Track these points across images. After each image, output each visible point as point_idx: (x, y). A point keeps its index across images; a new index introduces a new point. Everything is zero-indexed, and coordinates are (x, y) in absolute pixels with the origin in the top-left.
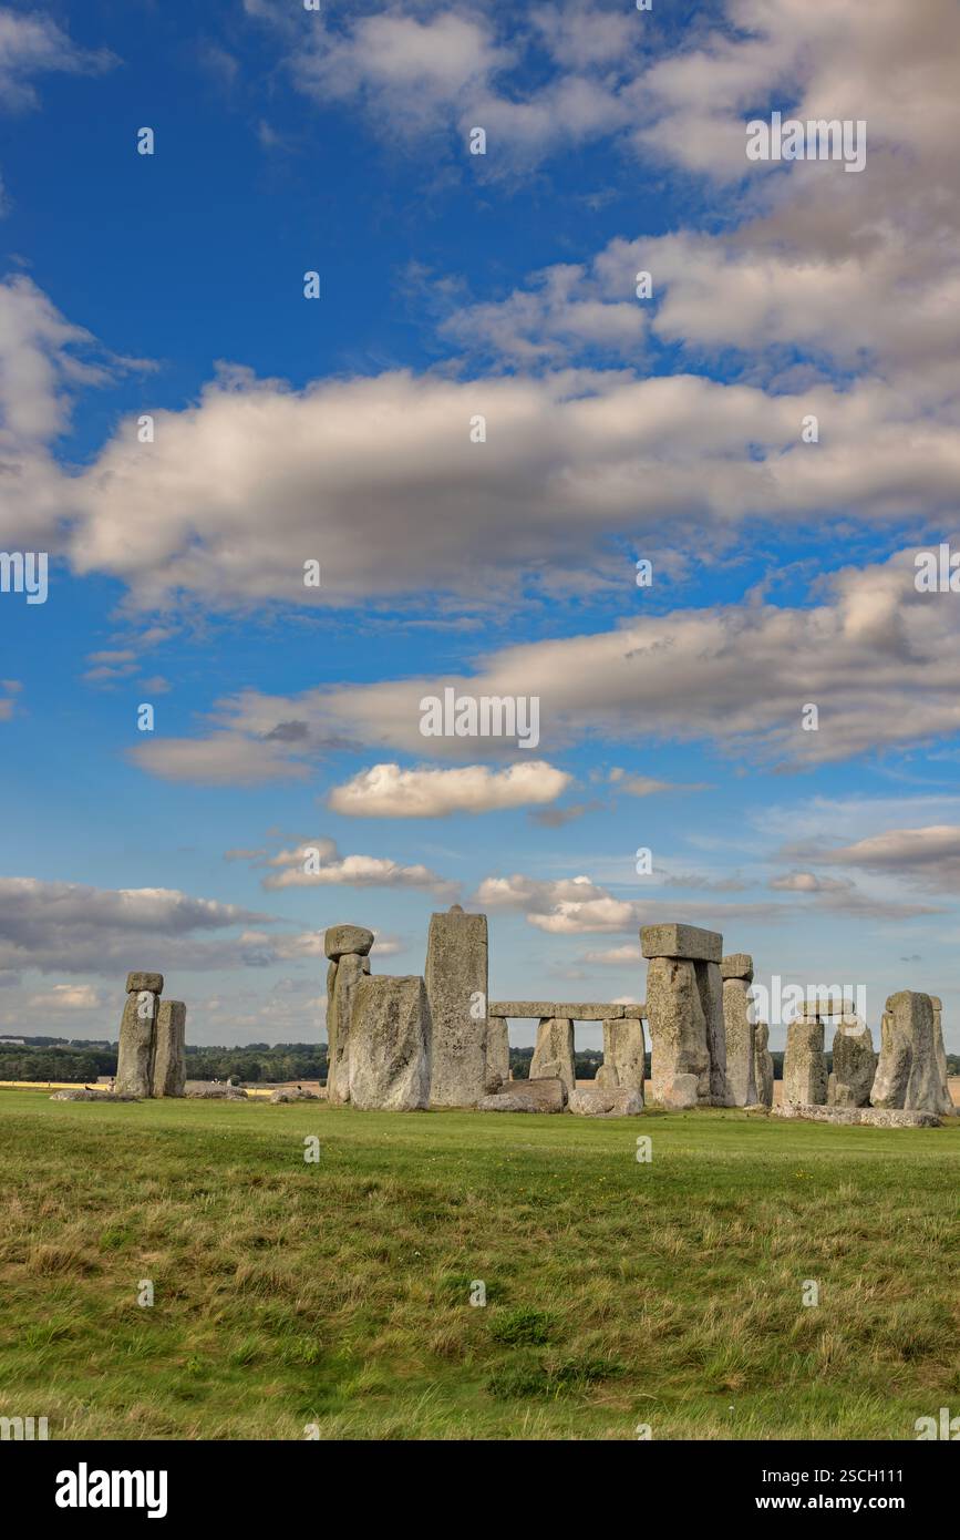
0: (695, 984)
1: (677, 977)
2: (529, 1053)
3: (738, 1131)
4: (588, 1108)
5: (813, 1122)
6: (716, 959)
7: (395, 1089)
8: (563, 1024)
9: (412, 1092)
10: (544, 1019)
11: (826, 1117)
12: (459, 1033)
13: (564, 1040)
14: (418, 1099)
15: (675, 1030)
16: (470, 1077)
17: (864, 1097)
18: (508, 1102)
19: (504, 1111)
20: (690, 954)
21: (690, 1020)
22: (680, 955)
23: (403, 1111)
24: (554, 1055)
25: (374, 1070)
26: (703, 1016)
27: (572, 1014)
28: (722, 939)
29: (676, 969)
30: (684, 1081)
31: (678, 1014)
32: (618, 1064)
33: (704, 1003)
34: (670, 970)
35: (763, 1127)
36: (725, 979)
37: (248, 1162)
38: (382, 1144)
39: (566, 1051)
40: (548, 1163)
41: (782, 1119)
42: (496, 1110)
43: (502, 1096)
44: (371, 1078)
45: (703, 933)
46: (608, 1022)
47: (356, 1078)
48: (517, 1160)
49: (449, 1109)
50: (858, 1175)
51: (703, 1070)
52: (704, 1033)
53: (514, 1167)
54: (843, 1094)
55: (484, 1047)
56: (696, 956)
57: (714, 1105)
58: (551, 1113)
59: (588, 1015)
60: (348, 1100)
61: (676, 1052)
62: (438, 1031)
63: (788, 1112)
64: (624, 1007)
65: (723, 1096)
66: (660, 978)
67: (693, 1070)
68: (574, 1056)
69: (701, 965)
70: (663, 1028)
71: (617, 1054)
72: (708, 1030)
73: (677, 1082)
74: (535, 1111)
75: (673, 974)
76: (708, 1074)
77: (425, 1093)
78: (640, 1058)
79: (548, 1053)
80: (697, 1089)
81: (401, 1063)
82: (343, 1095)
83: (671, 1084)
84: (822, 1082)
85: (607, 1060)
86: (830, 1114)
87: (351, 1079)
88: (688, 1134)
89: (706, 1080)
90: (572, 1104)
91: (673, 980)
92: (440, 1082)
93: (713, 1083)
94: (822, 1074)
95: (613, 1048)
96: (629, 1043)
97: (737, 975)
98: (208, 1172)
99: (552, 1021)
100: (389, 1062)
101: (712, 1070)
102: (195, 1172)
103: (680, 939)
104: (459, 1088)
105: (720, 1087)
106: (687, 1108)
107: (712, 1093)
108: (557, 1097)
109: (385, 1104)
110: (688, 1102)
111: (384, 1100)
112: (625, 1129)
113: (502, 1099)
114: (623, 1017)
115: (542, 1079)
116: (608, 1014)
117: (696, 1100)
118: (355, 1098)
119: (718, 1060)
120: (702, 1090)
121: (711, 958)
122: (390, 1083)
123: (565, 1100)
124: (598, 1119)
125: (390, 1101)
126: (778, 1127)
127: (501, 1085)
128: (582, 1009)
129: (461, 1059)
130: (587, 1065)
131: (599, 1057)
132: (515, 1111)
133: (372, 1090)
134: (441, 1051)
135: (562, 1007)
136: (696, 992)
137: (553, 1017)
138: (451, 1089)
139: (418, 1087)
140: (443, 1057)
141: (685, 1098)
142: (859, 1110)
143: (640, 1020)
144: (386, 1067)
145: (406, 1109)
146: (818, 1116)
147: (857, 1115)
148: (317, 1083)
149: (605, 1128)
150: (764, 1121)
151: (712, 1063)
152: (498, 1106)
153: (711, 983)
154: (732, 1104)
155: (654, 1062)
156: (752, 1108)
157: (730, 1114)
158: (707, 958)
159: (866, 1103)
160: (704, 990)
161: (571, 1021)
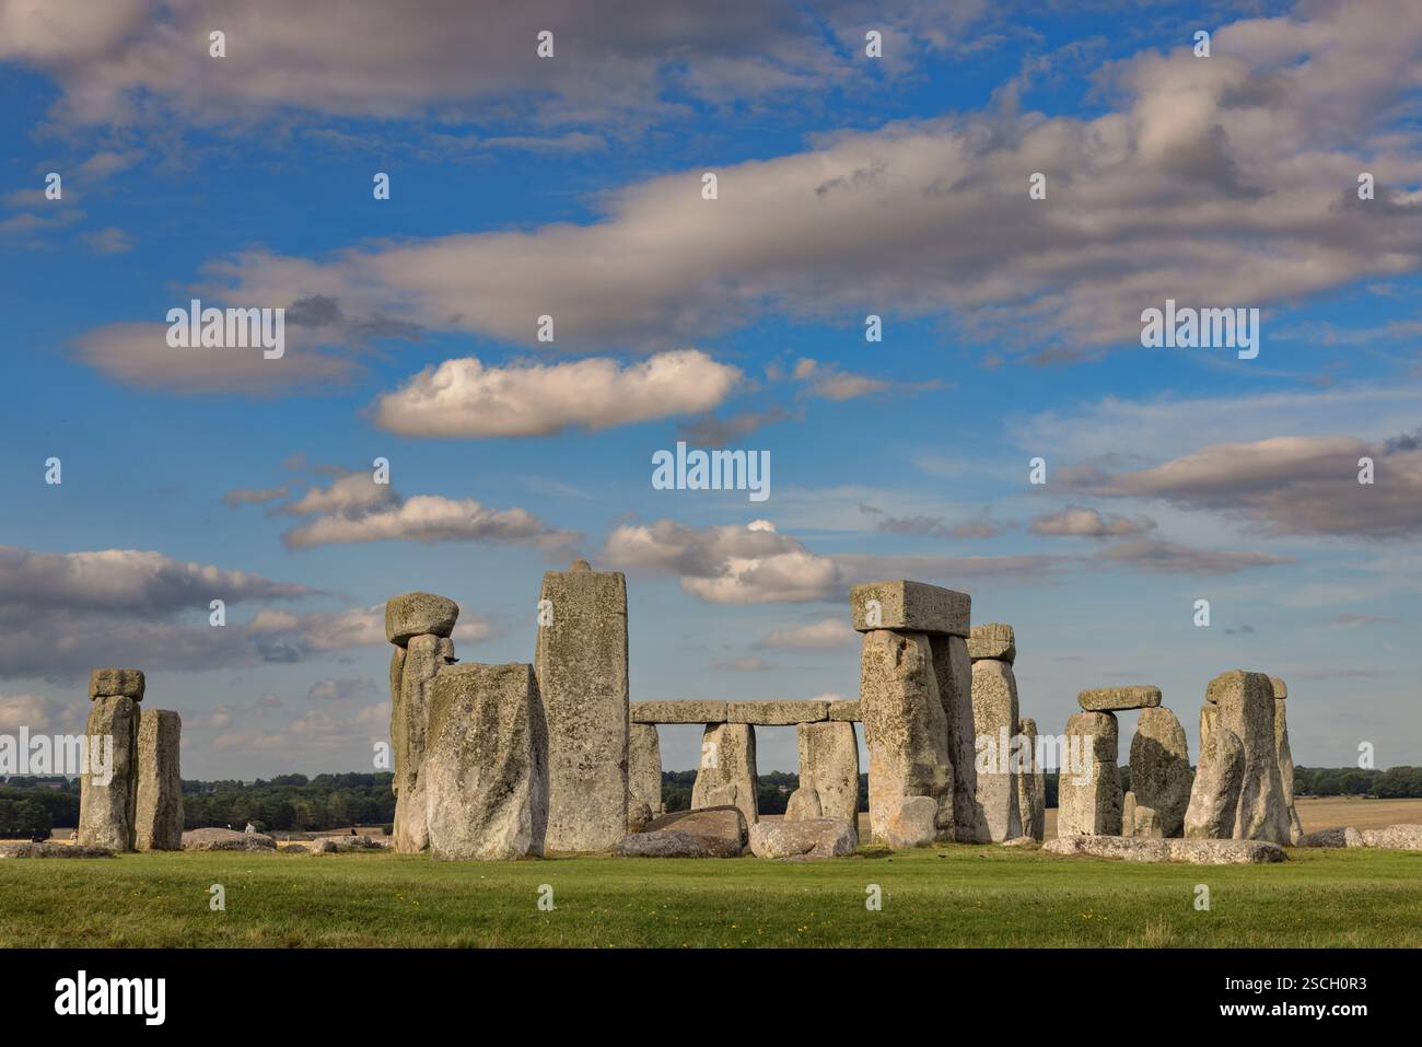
0: (931, 669)
1: (904, 658)
2: (688, 779)
3: (994, 875)
4: (778, 849)
5: (1103, 859)
6: (961, 631)
7: (494, 829)
8: (738, 732)
9: (521, 831)
10: (712, 726)
11: (1121, 852)
12: (588, 746)
13: (741, 754)
14: (529, 842)
15: (902, 734)
16: (605, 809)
17: (1175, 825)
18: (661, 843)
19: (655, 856)
20: (923, 625)
21: (923, 719)
22: (909, 625)
23: (508, 859)
24: (727, 776)
25: (464, 801)
26: (942, 714)
27: (754, 717)
28: (969, 601)
29: (903, 646)
30: (916, 806)
31: (907, 711)
32: (821, 787)
33: (944, 695)
34: (895, 648)
35: (1030, 867)
36: (974, 660)
37: (280, 919)
38: (477, 890)
39: (744, 769)
40: (724, 910)
41: (1057, 857)
42: (642, 855)
43: (652, 834)
44: (460, 813)
45: (940, 592)
46: (805, 727)
47: (437, 813)
48: (678, 906)
49: (574, 856)
50: (1172, 914)
51: (943, 791)
52: (944, 738)
53: (673, 917)
54: (1144, 820)
55: (624, 766)
56: (933, 628)
57: (960, 840)
58: (723, 857)
59: (775, 718)
60: (427, 847)
61: (904, 765)
62: (557, 744)
63: (1066, 847)
64: (829, 705)
65: (972, 827)
66: (880, 659)
67: (927, 790)
68: (755, 779)
69: (939, 641)
70: (885, 732)
71: (818, 772)
72: (950, 734)
73: (906, 808)
74: (701, 855)
75: (899, 654)
76: (950, 796)
77: (539, 830)
78: (852, 778)
79: (719, 775)
80: (936, 817)
81: (505, 789)
82: (419, 840)
83: (896, 810)
84: (1115, 805)
85: (804, 782)
86: (1126, 848)
87: (430, 816)
88: (923, 879)
89: (949, 804)
90: (754, 844)
91: (899, 662)
92: (560, 818)
93: (957, 809)
94: (1115, 794)
95: (812, 764)
96: (836, 756)
97: (992, 653)
98: (220, 935)
99: (722, 727)
100: (486, 789)
101: (957, 791)
102: (201, 935)
103: (908, 603)
104: (588, 826)
105: (967, 814)
106: (920, 845)
107: (957, 823)
108: (732, 834)
109: (481, 851)
110: (922, 836)
111: (480, 845)
112: (833, 875)
113: (656, 839)
114: (827, 719)
115: (710, 809)
116: (803, 716)
117: (934, 834)
118: (436, 844)
119: (964, 776)
120: (942, 819)
121: (954, 630)
122: (488, 820)
123: (744, 837)
124: (792, 863)
125: (489, 846)
126: (1053, 866)
127: (650, 819)
128: (766, 709)
129: (590, 784)
130: (776, 793)
131: (792, 782)
132: (671, 856)
133: (461, 830)
134: (561, 773)
135: (736, 706)
136: (932, 679)
137: (726, 722)
138: (578, 829)
139: (529, 824)
140: (564, 781)
141: (919, 830)
142: (1168, 841)
143: (852, 723)
144: (481, 798)
145: (511, 855)
146: (1109, 852)
147: (1166, 848)
148: (380, 829)
149: (803, 874)
150: (1031, 860)
151: (956, 782)
152: (647, 848)
153: (954, 667)
154: (985, 838)
155: (872, 781)
156: (1014, 843)
157: (983, 851)
158: (948, 630)
159: (1177, 831)
160: (945, 677)
161: (751, 726)
